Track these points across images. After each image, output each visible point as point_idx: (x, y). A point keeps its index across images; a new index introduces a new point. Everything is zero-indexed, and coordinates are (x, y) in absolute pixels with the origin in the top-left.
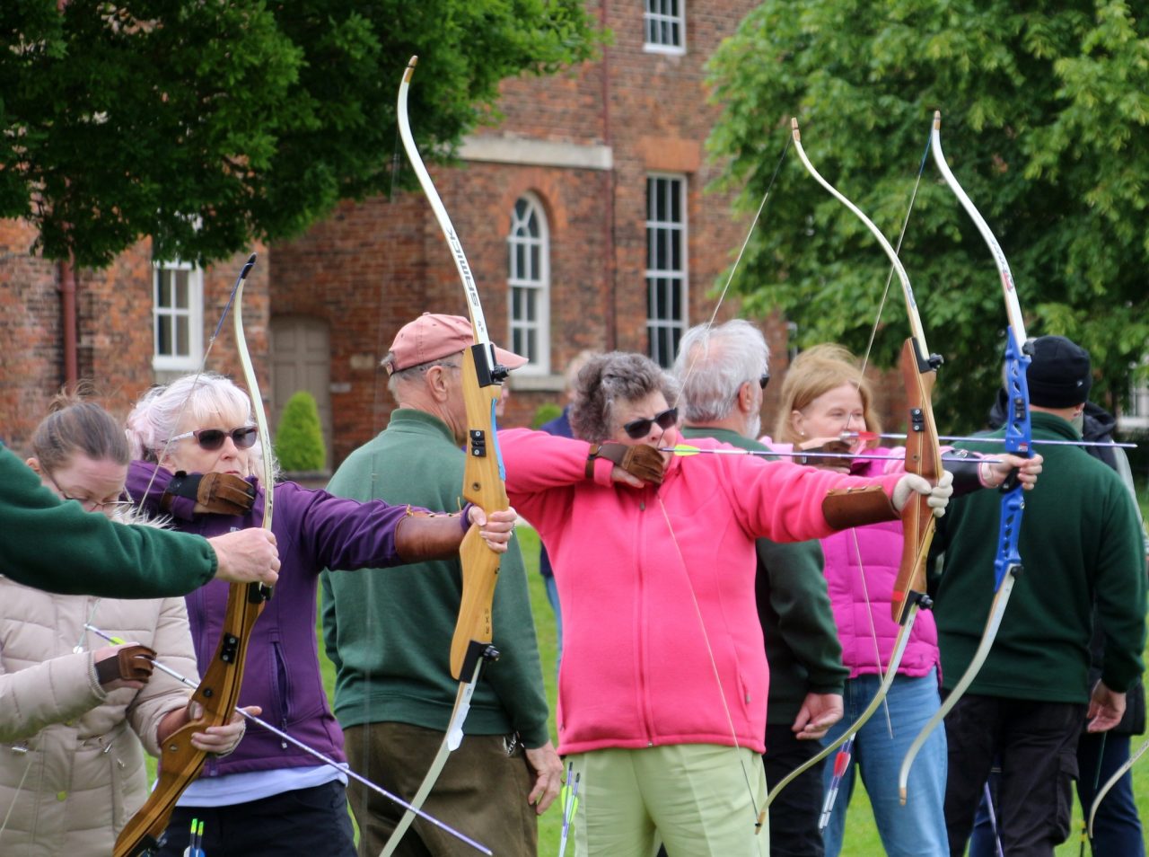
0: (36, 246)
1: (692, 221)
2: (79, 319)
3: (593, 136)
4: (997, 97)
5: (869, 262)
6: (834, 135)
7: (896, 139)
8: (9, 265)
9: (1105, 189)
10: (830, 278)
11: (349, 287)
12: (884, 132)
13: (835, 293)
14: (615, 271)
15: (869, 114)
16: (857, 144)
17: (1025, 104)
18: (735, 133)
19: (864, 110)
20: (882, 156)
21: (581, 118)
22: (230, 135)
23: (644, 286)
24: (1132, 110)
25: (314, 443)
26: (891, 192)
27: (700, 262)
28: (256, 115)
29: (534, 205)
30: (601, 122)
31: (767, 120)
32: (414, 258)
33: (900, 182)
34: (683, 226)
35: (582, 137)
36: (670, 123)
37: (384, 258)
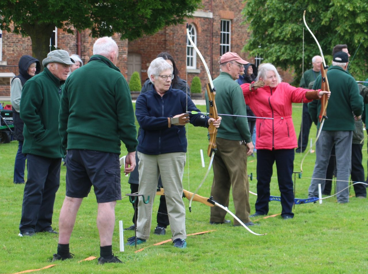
0: (90, 34)
1: (232, 32)
2: (82, 52)
3: (208, 10)
4: (314, 4)
5: (281, 43)
6: (273, 12)
7: (288, 14)
8: (65, 38)
9: (341, 27)
10: (271, 47)
11: (147, 46)
12: (285, 12)
13: (273, 50)
14: (213, 44)
15: (282, 7)
16: (279, 14)
17: (321, 6)
18: (249, 10)
19: (281, 6)
20: (285, 17)
21: (205, 5)
22: (141, 10)
23: (220, 47)
24: (348, 8)
25: (139, 84)
26: (288, 26)
27: (234, 42)
28: (147, 5)
29: (193, 26)
30: (210, 6)
31: (256, 8)
32: (163, 39)
33: (289, 24)
34: (230, 33)
35: (206, 10)
36: (227, 7)
37: (156, 39)
